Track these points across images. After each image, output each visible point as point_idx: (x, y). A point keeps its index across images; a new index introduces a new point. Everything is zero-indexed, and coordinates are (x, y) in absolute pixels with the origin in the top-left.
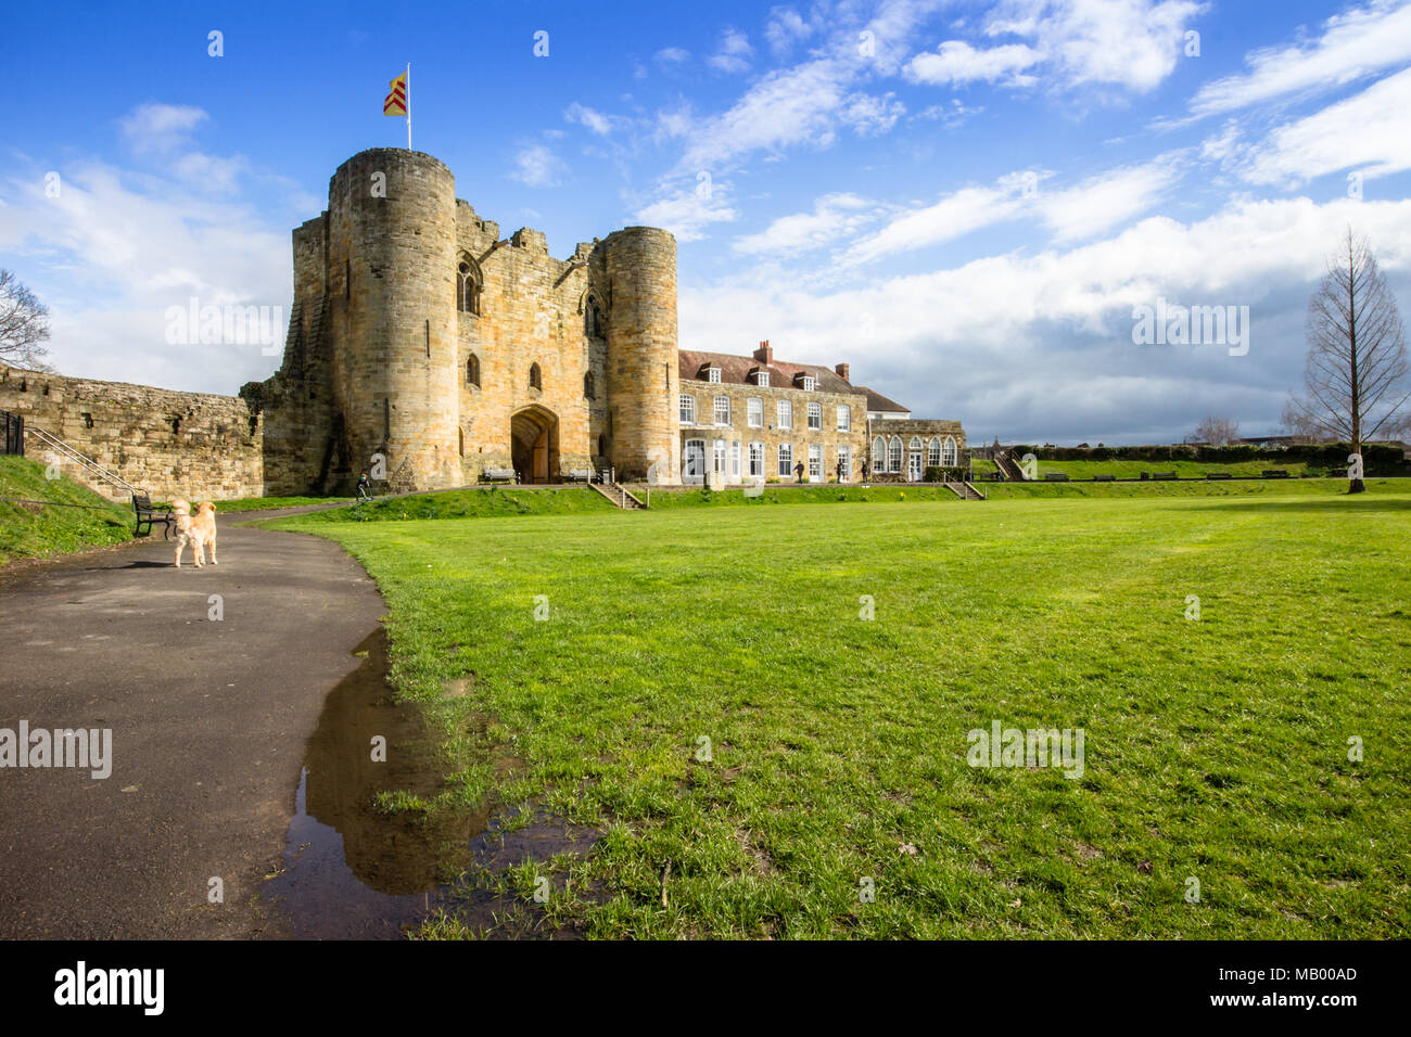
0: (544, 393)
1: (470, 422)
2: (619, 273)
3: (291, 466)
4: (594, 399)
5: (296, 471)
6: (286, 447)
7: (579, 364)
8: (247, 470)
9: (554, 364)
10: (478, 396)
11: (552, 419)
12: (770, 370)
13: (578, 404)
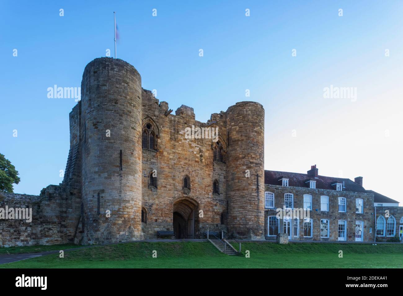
0: (192, 190)
1: (150, 206)
2: (233, 128)
3: (59, 230)
4: (219, 194)
5: (61, 232)
6: (56, 220)
7: (211, 176)
8: (34, 232)
9: (197, 176)
10: (155, 192)
11: (196, 204)
12: (316, 180)
13: (210, 196)
